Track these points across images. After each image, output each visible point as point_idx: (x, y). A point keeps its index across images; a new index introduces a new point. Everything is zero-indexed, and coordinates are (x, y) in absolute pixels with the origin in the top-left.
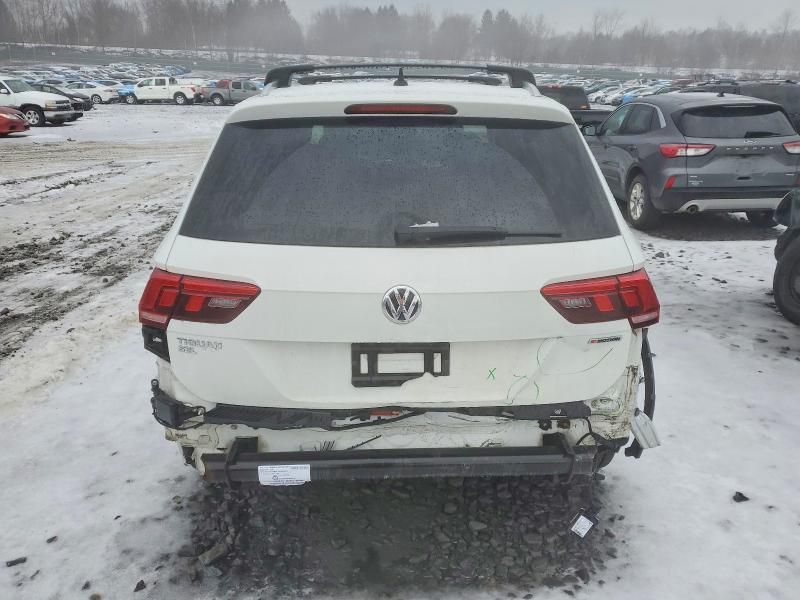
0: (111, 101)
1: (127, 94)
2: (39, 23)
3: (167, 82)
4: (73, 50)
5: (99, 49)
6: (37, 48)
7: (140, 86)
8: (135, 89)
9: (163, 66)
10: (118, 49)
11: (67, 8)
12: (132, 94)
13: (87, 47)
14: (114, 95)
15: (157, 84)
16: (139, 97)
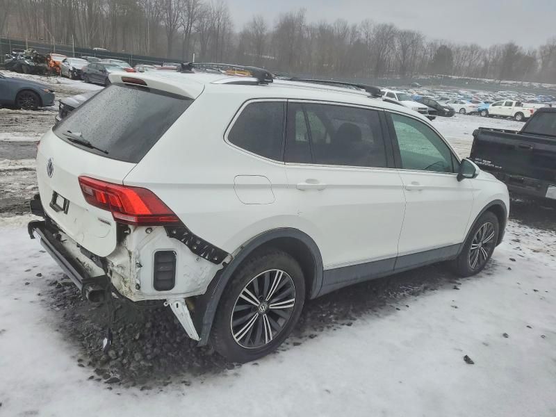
0: (470, 114)
1: (483, 110)
2: (467, 64)
3: (514, 104)
4: (480, 81)
5: (497, 81)
6: (459, 79)
7: (493, 105)
8: (490, 107)
9: (537, 95)
10: (510, 82)
11: (487, 55)
12: (486, 110)
13: (489, 80)
14: (476, 109)
15: (506, 105)
16: (491, 112)
